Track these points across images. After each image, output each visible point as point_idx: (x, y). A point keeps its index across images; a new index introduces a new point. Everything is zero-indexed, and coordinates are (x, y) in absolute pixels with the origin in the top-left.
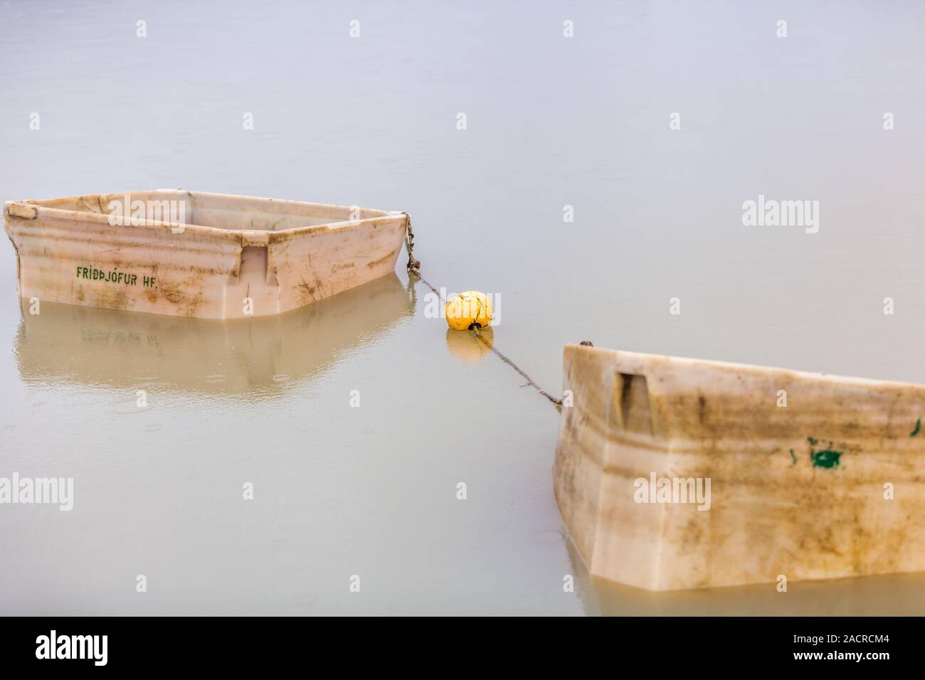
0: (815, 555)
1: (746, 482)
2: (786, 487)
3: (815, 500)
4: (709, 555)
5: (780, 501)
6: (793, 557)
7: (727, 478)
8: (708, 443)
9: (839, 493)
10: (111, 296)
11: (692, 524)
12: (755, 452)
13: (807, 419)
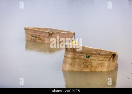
0: (86, 68)
1: (78, 59)
2: (83, 60)
3: (86, 61)
4: (73, 67)
5: (82, 61)
6: (83, 68)
7: (76, 58)
8: (74, 54)
9: (89, 61)
10: (34, 39)
11: (71, 63)
12: (80, 55)
13: (86, 52)
